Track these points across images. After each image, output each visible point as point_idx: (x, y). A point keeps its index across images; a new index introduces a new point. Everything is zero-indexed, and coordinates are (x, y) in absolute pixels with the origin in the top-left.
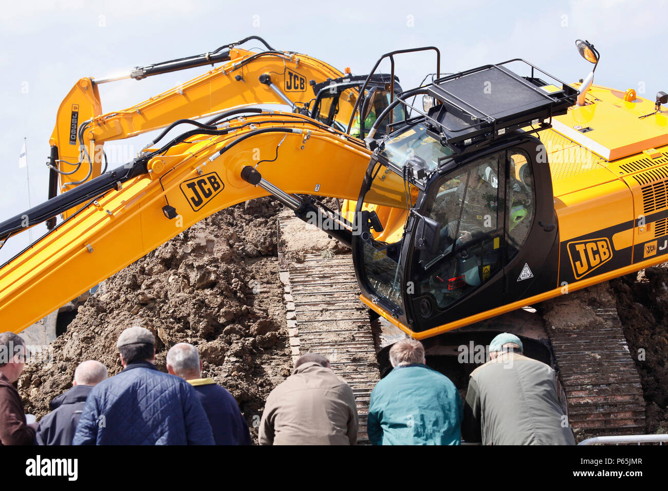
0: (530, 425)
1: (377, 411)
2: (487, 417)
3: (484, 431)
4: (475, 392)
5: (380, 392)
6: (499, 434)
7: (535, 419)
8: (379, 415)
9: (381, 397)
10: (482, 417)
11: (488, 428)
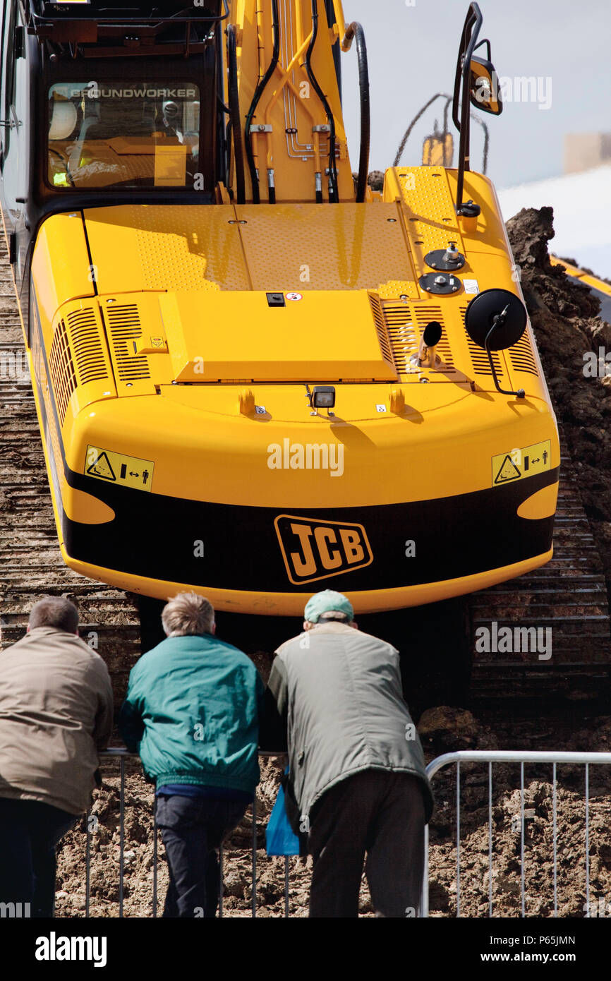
0: (361, 727)
1: (137, 697)
2: (298, 714)
3: (293, 735)
4: (281, 678)
5: (144, 670)
6: (312, 740)
7: (366, 720)
8: (140, 703)
9: (145, 678)
10: (289, 714)
11: (297, 731)
